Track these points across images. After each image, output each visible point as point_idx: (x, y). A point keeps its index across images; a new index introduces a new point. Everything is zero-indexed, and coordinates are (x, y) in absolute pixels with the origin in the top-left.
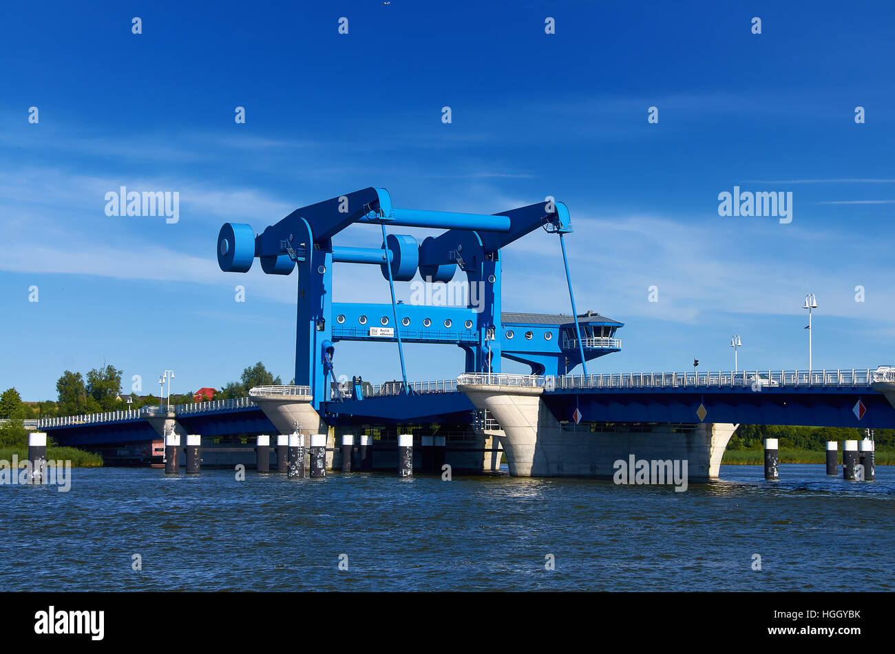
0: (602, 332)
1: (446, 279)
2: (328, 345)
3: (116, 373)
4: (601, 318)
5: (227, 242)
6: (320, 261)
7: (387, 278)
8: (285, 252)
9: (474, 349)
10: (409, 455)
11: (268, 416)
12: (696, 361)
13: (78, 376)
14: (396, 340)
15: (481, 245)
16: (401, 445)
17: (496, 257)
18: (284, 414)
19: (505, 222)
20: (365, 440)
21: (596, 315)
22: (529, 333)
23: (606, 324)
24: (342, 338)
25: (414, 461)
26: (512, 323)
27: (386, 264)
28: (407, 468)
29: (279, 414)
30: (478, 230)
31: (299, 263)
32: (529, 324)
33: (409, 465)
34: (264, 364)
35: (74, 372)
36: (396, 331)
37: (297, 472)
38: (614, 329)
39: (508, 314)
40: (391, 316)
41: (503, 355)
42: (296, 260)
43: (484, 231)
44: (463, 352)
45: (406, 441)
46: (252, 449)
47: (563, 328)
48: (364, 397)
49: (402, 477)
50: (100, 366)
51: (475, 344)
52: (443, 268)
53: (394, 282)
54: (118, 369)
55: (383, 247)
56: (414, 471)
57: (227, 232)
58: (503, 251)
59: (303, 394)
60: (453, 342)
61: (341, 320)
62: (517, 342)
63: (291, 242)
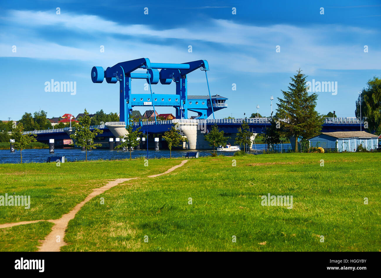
0: (221, 101)
1: (169, 83)
2: (130, 108)
3: (45, 113)
4: (220, 97)
5: (95, 74)
6: (127, 81)
7: (149, 84)
8: (115, 77)
9: (178, 108)
10: (158, 144)
11: (111, 132)
12: (245, 113)
13: (30, 114)
14: (153, 106)
15: (180, 73)
16: (155, 141)
17: (185, 77)
18: (117, 131)
19: (188, 66)
20: (144, 139)
21: (219, 96)
22: (197, 102)
23: (222, 99)
24: (135, 106)
25: (159, 146)
26: (192, 99)
27: (148, 79)
28: (157, 148)
29: (115, 131)
30: (180, 69)
31: (120, 81)
32: (196, 99)
33: (158, 147)
34: (103, 110)
35: (28, 113)
36: (152, 103)
37: (125, 149)
38: (225, 100)
39: (189, 96)
40: (151, 98)
41: (188, 110)
42: (119, 80)
43: (181, 69)
44: (175, 109)
45: (157, 140)
46: (108, 143)
47: (209, 100)
48: (143, 125)
49: (156, 150)
50: (38, 111)
51: (179, 106)
52: (168, 80)
53: (151, 85)
54: (45, 112)
55: (147, 73)
56: (159, 148)
57: (94, 69)
58: (187, 75)
59: (123, 124)
60: (172, 106)
61: (134, 100)
62: (193, 105)
63: (117, 74)
